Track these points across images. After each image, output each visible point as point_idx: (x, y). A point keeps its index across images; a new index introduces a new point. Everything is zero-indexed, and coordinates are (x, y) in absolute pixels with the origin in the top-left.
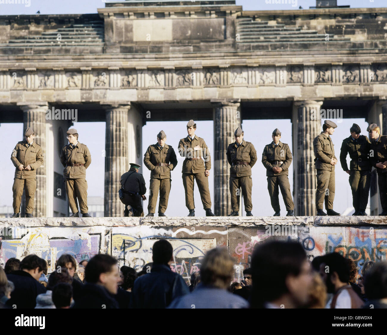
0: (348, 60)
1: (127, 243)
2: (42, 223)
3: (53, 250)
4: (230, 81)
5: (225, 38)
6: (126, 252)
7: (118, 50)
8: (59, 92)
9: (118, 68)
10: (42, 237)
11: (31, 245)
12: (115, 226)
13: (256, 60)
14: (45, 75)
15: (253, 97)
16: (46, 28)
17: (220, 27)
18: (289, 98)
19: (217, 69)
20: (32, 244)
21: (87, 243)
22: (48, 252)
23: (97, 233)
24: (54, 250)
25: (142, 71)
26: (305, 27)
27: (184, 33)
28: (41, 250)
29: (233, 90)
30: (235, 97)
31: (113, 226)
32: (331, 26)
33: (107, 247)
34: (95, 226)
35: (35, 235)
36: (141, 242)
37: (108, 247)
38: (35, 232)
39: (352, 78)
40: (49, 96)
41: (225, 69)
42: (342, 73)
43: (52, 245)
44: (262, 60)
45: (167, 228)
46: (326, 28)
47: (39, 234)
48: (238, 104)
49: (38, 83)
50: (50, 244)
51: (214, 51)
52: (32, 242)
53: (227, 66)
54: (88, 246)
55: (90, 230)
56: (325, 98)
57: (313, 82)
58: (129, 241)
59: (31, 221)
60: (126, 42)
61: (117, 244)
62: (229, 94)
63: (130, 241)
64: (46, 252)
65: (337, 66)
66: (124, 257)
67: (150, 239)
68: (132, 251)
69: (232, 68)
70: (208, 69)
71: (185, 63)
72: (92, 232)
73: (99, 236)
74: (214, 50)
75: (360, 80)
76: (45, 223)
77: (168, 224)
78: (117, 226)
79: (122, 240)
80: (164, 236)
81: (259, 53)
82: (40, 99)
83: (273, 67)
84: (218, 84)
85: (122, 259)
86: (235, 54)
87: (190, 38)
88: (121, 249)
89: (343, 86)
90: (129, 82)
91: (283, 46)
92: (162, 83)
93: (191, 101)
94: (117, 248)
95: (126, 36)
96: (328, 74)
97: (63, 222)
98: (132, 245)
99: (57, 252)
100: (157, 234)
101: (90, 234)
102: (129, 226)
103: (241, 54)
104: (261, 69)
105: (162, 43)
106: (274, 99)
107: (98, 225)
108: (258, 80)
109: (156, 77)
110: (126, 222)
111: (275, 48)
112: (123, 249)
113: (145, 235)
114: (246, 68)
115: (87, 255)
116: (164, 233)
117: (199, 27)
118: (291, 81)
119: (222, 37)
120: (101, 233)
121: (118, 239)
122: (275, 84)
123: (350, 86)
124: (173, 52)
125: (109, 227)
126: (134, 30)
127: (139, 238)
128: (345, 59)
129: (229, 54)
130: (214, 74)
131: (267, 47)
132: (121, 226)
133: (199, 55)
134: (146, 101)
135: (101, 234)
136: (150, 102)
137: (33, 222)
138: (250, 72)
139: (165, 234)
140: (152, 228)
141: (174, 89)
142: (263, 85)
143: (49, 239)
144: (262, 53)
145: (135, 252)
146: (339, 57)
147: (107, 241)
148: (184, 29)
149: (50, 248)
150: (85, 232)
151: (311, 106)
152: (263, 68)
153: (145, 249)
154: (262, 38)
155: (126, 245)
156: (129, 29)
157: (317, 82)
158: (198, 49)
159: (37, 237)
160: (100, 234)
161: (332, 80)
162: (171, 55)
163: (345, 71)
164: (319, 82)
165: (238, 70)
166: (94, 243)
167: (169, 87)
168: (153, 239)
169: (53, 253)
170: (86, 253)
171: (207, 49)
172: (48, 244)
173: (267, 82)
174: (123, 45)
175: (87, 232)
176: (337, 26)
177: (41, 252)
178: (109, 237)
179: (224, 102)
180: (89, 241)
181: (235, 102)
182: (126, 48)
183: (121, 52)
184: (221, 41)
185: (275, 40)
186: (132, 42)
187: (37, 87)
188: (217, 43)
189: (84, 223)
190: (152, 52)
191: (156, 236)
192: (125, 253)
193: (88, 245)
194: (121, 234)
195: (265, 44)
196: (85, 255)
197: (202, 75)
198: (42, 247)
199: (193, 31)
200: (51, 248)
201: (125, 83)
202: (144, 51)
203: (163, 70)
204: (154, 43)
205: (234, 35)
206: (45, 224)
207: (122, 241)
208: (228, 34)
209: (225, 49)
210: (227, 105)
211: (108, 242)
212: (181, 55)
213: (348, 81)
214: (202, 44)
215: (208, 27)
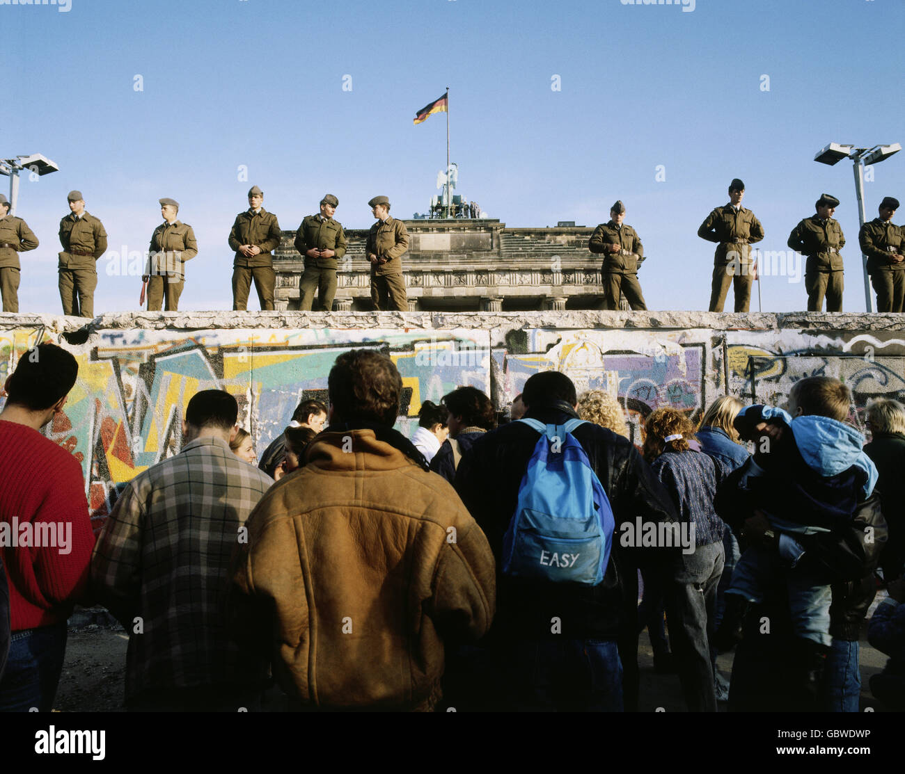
0: (588, 266)
1: (758, 364)
2: (588, 320)
3: (610, 375)
4: (496, 282)
5: (492, 248)
6: (758, 381)
7: (408, 257)
8: (361, 289)
9: (408, 270)
10: (588, 350)
11: (565, 365)
12: (732, 330)
13: (517, 265)
14: (351, 276)
15: (514, 294)
16: (351, 241)
17: (488, 239)
18: (542, 295)
19: (486, 272)
20: (568, 365)
21: (677, 363)
22: (601, 380)
23: (697, 342)
24: (613, 376)
25: (427, 273)
26: (553, 242)
27: (459, 244)
28: (586, 377)
29: (498, 289)
30: (500, 294)
31: (728, 330)
32: (572, 241)
33: (717, 371)
34: (693, 327)
35: (573, 345)
36: (785, 361)
37: (719, 370)
38: (573, 340)
39: (591, 281)
40: (353, 292)
41: (492, 272)
42: (583, 276)
43: (608, 366)
44: (521, 266)
45: (833, 333)
46: (568, 242)
47: (581, 343)
48: (502, 300)
49: (345, 283)
50: (604, 363)
51: (484, 259)
52: (568, 360)
53: (494, 269)
54: (681, 369)
55: (684, 335)
56: (570, 296)
57: (560, 284)
58: (761, 358)
59: (568, 316)
60: (414, 251)
61: (736, 364)
62: (495, 292)
63: (764, 359)
64: (597, 380)
65: (579, 271)
66: (753, 390)
67: (801, 355)
68: (769, 380)
69: (498, 271)
70: (479, 272)
71: (461, 267)
72: (687, 341)
73: (700, 349)
74: (483, 257)
75: (597, 282)
76: (597, 322)
77: (835, 325)
78: (736, 330)
79: (747, 357)
80: (827, 349)
81: (519, 260)
82: (347, 295)
83: (530, 271)
84: (486, 284)
85: (749, 396)
86: (501, 261)
87: (464, 248)
88: (745, 375)
89: (584, 286)
90: (416, 282)
91: (537, 255)
92: (443, 282)
93: (465, 297)
94: (739, 373)
95: (414, 246)
96: (572, 276)
97: (633, 319)
98: (768, 366)
99: (620, 380)
100: (813, 345)
101: (684, 345)
102: (759, 330)
103: (505, 260)
104: (520, 272)
105: (442, 251)
106: (530, 296)
107: (699, 327)
108: (518, 281)
109: (438, 278)
110: (753, 322)
111: (531, 256)
112: (749, 376)
113: (790, 347)
114: (509, 271)
115: (679, 387)
116: (827, 344)
117: (471, 240)
118: (544, 282)
119: (490, 248)
120: (704, 343)
121: (738, 356)
122: (531, 284)
123: (590, 287)
124: (452, 258)
125: (720, 330)
126: (420, 241)
127: (778, 353)
128: (586, 265)
129: (496, 260)
130: (484, 276)
131: (524, 255)
132: (743, 329)
133: (472, 261)
134: (430, 297)
135: (706, 345)
136: (433, 297)
137: (570, 320)
138: (511, 275)
139: (829, 345)
140: (804, 334)
141: (453, 287)
142: (522, 285)
143: (602, 354)
144: (522, 260)
145: (774, 381)
146: (582, 264)
147: (717, 359)
148: (459, 241)
149: (605, 372)
150: (673, 341)
151: (559, 301)
152: (522, 271)
153: (793, 375)
154: (520, 249)
155: (756, 367)
156: (416, 241)
157: (564, 283)
158: (470, 256)
159: (577, 350)
160: (703, 345)
161: (575, 282)
162: (450, 261)
163: (586, 274)
164: (566, 283)
165: (502, 273)
166: (692, 364)
167: (448, 285)
168: (806, 355)
169: (610, 382)
170: (677, 383)
171: (478, 256)
172: (601, 364)
173: (525, 282)
174: (411, 253)
175: (678, 340)
176: (576, 241)
177: (587, 379)
178: (720, 350)
179: (492, 298)
180: (682, 360)
181: (500, 298)
182: (414, 255)
183: (410, 258)
184: (488, 251)
185: (531, 250)
186: (419, 251)
187: (344, 285)
188: (486, 252)
189: (675, 321)
190: (435, 258)
191: (813, 349)
192: (755, 383)
193: (680, 367)
194: (743, 345)
195: (522, 253)
196: (675, 388)
197: (474, 276)
198: (588, 371)
199: (466, 243)
200: (608, 373)
201: (414, 282)
202: (429, 258)
203: (443, 273)
204: (436, 251)
205: (498, 246)
206: (594, 324)
207: (747, 360)
208: (494, 245)
209: (492, 257)
210: (494, 300)
211: (719, 361)
212: (458, 261)
213: (588, 282)
214: (474, 252)
215: (479, 239)
